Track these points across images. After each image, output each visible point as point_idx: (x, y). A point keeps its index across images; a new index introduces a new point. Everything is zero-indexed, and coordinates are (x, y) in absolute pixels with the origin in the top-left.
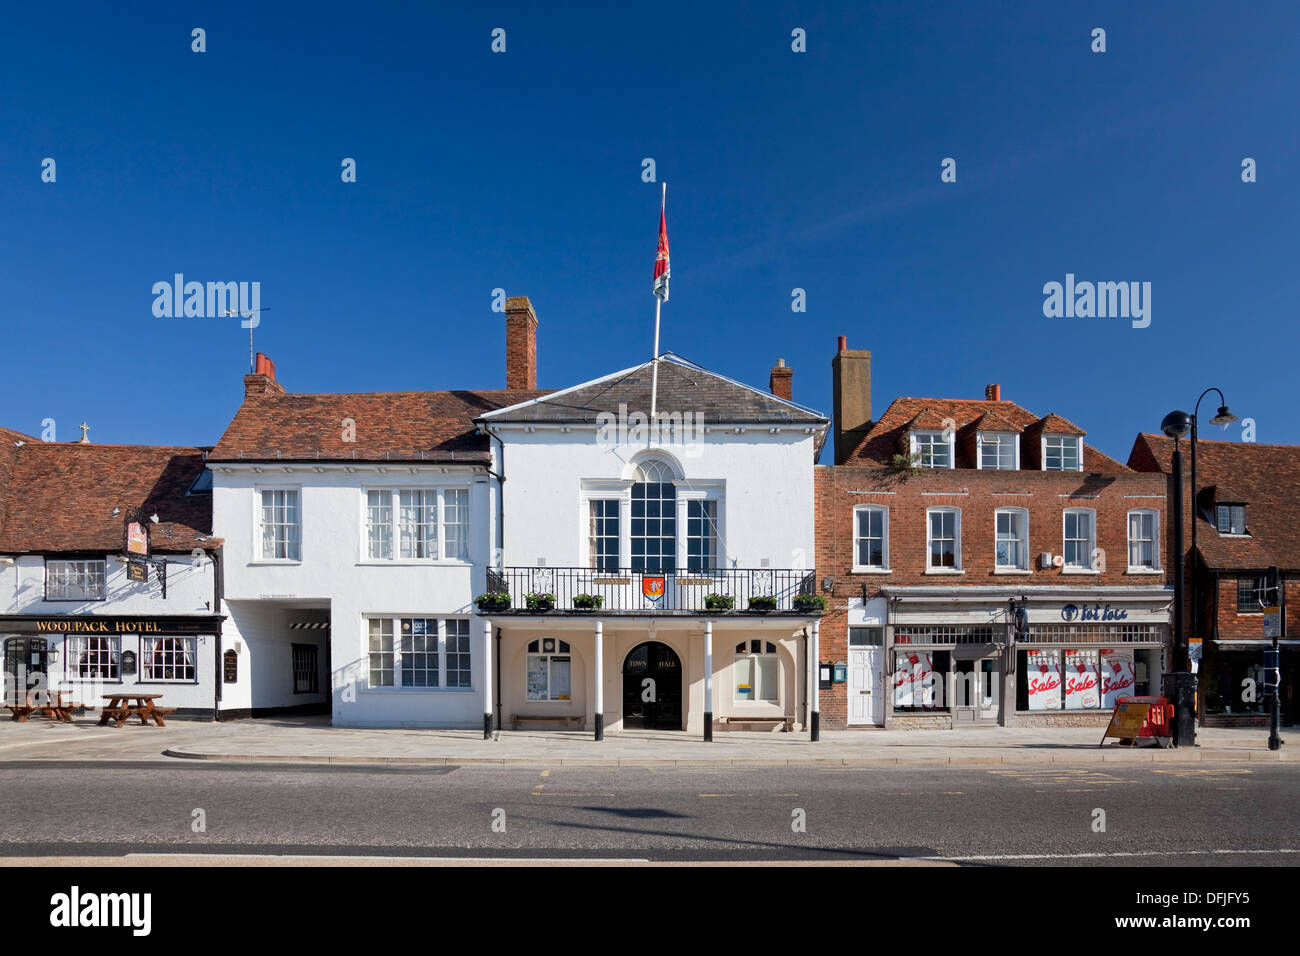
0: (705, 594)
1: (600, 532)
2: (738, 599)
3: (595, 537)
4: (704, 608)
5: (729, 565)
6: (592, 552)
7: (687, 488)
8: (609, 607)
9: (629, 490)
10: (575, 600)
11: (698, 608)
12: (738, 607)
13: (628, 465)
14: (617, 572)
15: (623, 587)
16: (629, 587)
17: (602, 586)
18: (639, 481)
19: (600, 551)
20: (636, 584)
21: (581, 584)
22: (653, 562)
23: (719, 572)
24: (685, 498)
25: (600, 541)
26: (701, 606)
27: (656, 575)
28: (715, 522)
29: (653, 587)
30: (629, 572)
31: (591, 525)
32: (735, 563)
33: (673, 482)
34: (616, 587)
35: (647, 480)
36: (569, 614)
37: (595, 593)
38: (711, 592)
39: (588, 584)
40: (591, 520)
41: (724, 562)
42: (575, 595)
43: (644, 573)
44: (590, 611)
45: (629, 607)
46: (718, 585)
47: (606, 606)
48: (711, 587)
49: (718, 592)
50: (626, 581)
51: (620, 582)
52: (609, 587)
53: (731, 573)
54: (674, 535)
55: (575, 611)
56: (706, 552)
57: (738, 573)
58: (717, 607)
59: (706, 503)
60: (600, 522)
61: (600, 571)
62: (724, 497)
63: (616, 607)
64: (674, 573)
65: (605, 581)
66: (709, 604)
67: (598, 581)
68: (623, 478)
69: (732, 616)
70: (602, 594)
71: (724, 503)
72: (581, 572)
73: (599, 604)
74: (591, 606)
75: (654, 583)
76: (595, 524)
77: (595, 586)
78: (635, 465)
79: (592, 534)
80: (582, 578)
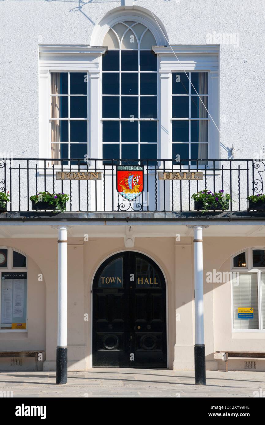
0: (194, 192)
1: (64, 114)
2: (235, 197)
3: (58, 119)
4: (193, 208)
5: (224, 155)
6: (54, 139)
7: (171, 57)
8: (75, 208)
9: (100, 60)
10: (33, 200)
11: (185, 208)
12: (235, 208)
13: (98, 27)
14: (86, 164)
15: (92, 182)
16: (100, 183)
17: (66, 182)
18: (112, 48)
19: (64, 137)
20: (109, 179)
21: (41, 179)
22: (130, 151)
23: (211, 163)
24: (170, 69)
25: (64, 124)
26: (188, 206)
27: (133, 168)
28: (206, 99)
29: (130, 183)
30: (100, 164)
31: (53, 104)
32: (230, 152)
33: (154, 49)
34: (83, 183)
35: (122, 47)
36: (25, 217)
37: (58, 191)
38: (202, 188)
39: (49, 179)
40: (53, 99)
41: (217, 151)
42: (33, 193)
43: (118, 165)
44: (51, 214)
45: (100, 208)
46: (210, 180)
47: (72, 206)
48: (202, 183)
49: (210, 189)
50: (96, 176)
51: (89, 176)
52: (75, 182)
53: (226, 165)
54: (155, 117)
55: (33, 214)
56: (195, 138)
57: (235, 165)
58: (208, 208)
59: (195, 75)
60: (64, 101)
61: (64, 162)
62: (217, 68)
63: (84, 208)
64: (155, 164)
65: (71, 176)
66: (199, 204)
67: (62, 176)
68: (93, 44)
69: (228, 219)
70: (66, 191)
71: (218, 75)
72: (41, 164)
73: (63, 205)
74: (53, 207)
75: (130, 178)
76: (57, 102)
77: (58, 182)
78: (107, 28)
79: (54, 115)
80: (42, 172)
